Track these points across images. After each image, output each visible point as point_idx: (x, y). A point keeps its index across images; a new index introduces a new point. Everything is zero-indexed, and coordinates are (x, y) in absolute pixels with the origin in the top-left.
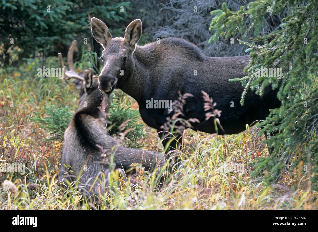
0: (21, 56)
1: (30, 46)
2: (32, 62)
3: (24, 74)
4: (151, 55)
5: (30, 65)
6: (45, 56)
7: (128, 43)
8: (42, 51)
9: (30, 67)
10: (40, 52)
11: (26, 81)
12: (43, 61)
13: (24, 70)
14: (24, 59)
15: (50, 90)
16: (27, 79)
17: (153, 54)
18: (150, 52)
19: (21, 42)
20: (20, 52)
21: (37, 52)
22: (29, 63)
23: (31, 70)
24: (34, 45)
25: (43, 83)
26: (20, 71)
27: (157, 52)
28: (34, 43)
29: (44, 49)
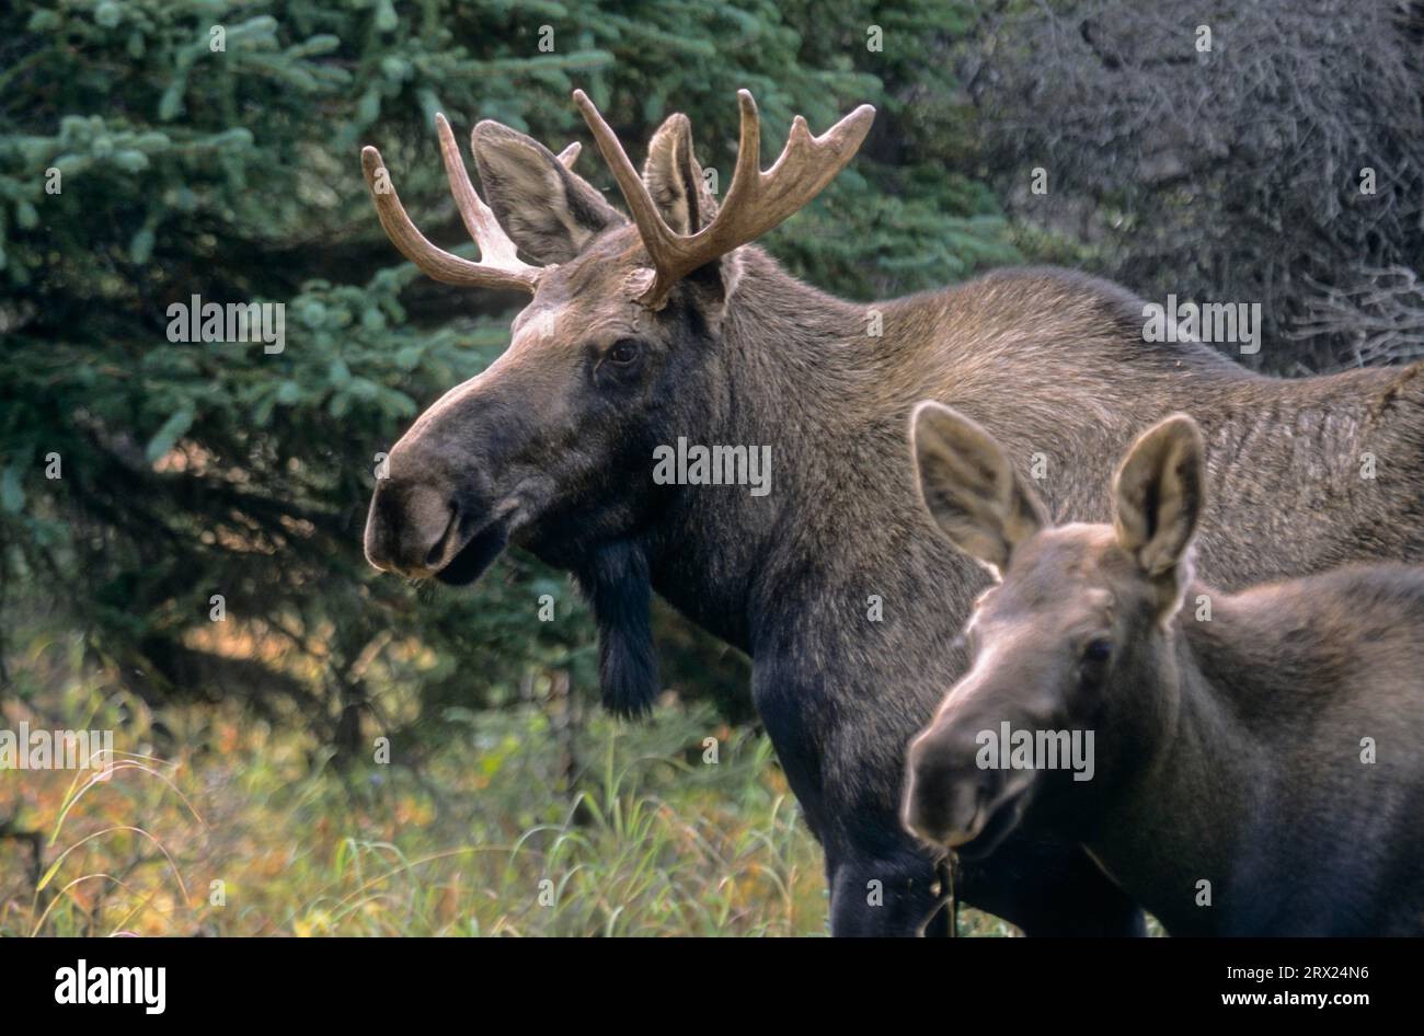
0: (437, 695)
1: (492, 638)
2: (502, 732)
3: (457, 809)
4: (1287, 653)
5: (491, 751)
6: (579, 699)
7: (1130, 557)
8: (569, 666)
9: (491, 765)
10: (552, 670)
11: (465, 851)
12: (571, 726)
13: (460, 787)
14: (457, 714)
15: (614, 906)
16: (471, 841)
17: (1298, 649)
18: (1276, 635)
19: (439, 614)
20: (429, 671)
21: (532, 670)
22: (484, 742)
23: (496, 783)
24: (517, 626)
25: (569, 863)
26: (433, 792)
27: (1324, 642)
28: (515, 618)
29: (578, 654)
